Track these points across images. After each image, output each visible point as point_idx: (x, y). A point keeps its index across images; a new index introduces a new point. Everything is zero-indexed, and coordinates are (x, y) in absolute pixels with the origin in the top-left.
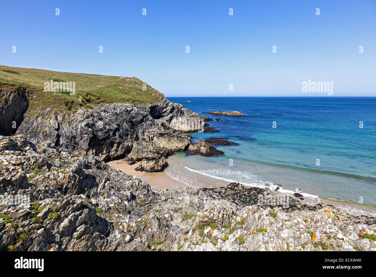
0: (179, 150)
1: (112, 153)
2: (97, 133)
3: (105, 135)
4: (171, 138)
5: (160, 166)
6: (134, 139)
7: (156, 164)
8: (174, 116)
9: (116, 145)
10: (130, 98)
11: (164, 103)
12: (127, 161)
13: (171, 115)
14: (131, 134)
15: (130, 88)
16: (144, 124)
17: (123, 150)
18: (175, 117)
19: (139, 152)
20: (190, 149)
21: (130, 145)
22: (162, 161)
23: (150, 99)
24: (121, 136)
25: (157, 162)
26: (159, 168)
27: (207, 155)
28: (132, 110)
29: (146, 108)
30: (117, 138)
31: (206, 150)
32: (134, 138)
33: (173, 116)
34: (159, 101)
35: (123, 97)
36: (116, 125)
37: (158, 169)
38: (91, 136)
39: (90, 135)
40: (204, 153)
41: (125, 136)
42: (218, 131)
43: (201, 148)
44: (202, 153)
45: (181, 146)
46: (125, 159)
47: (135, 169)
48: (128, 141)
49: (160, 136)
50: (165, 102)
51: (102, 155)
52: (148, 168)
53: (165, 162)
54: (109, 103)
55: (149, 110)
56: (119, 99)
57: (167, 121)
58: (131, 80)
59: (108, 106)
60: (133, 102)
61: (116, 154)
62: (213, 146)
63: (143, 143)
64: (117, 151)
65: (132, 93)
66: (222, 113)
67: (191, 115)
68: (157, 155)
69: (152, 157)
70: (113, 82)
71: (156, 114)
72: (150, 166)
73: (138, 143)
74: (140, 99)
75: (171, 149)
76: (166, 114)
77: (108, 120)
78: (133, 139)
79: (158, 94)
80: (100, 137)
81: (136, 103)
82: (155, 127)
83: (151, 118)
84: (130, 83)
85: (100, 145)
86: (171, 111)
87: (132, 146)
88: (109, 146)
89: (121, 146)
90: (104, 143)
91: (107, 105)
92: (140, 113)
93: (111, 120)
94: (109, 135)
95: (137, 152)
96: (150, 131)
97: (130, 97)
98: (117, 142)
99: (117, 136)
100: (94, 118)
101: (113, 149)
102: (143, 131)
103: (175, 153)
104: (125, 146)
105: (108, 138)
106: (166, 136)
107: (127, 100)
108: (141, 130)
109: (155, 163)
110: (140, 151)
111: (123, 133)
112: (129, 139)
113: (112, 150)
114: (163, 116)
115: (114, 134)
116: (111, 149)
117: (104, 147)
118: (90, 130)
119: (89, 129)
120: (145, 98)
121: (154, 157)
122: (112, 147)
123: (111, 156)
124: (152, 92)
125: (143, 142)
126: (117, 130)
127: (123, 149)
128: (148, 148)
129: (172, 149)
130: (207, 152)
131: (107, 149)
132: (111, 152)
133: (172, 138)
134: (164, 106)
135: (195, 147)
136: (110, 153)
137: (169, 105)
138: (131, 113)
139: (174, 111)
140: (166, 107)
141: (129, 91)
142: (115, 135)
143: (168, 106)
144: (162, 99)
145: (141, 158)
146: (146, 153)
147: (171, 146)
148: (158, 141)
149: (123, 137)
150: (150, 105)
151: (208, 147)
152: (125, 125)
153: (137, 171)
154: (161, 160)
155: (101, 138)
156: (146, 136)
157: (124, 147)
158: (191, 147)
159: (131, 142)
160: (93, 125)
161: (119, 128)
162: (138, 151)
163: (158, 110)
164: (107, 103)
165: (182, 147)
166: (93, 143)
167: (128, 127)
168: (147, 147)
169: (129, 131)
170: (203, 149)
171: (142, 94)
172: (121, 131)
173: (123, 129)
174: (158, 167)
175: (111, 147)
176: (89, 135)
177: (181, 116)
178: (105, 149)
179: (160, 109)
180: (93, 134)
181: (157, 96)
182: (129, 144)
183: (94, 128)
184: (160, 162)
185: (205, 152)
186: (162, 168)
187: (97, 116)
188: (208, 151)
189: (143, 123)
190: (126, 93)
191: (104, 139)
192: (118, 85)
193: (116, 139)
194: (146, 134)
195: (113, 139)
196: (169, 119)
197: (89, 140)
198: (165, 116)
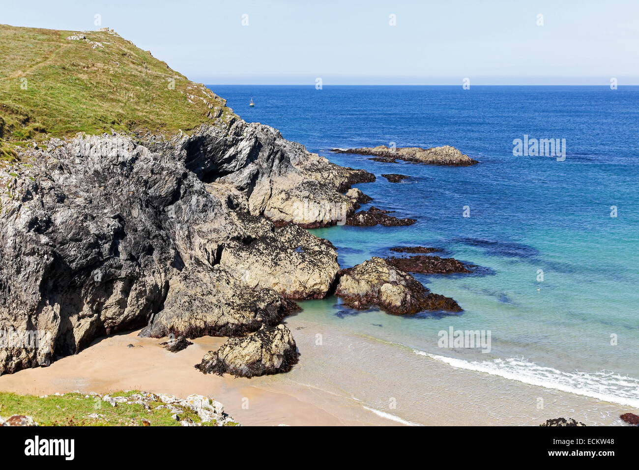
0: (313, 296)
1: (109, 313)
2: (63, 250)
3: (87, 256)
4: (278, 254)
5: (279, 356)
6: (171, 264)
7: (264, 350)
8: (261, 171)
9: (119, 286)
10: (120, 115)
11: (229, 130)
12: (157, 337)
13: (251, 168)
14: (162, 248)
15: (114, 76)
16: (183, 207)
17: (142, 301)
18: (263, 174)
19: (194, 308)
20: (346, 292)
21: (160, 285)
22: (281, 340)
23: (184, 117)
24: (134, 254)
25: (266, 343)
26: (276, 364)
27: (408, 311)
28: (137, 159)
29: (171, 148)
30: (122, 262)
31: (403, 294)
32: (169, 259)
33: (258, 173)
34: (211, 122)
35: (101, 112)
36: (114, 218)
37: (273, 365)
38: (48, 259)
39: (46, 257)
40: (395, 306)
41: (144, 256)
42: (409, 223)
43: (383, 288)
44: (390, 304)
45: (318, 281)
46: (147, 329)
47: (198, 366)
48: (154, 272)
49: (241, 249)
50: (230, 126)
51: (79, 319)
52: (241, 364)
53: (289, 342)
54: (59, 134)
55: (184, 153)
56: (90, 120)
57: (241, 189)
58: (108, 47)
59: (61, 146)
60: (131, 125)
61: (120, 314)
62: (416, 278)
63: (201, 275)
64: (122, 304)
65: (122, 96)
66: (400, 154)
67: (307, 164)
68: (253, 314)
69: (236, 322)
70: (54, 55)
71: (204, 165)
72: (247, 358)
73: (186, 278)
74: (151, 117)
75: (285, 290)
76: (235, 167)
77: (82, 199)
78: (169, 263)
79: (205, 97)
80: (73, 261)
81: (138, 129)
82: (216, 214)
83: (198, 185)
84: (106, 56)
85: (74, 288)
86: (252, 157)
87: (167, 286)
88: (98, 289)
89: (136, 289)
90: (85, 282)
91: (56, 141)
92: (163, 169)
93: (91, 202)
94: (100, 254)
95: (189, 306)
96: (204, 230)
97: (121, 111)
98: (123, 275)
99: (123, 256)
100: (43, 196)
101: (112, 299)
102: (189, 232)
103: (300, 304)
104: (148, 288)
105: (96, 263)
106: (261, 248)
107: (113, 123)
108: (182, 228)
109: (262, 347)
110: (197, 302)
111: (137, 243)
112: (156, 262)
113: (108, 303)
114: (226, 173)
115: (114, 251)
116: (105, 300)
117: (86, 295)
118: (44, 239)
119: (42, 236)
120: (167, 114)
121: (244, 322)
122: (109, 293)
123: (105, 321)
124: (185, 91)
125: (199, 272)
126: (119, 234)
127: (142, 297)
128: (218, 292)
129: (288, 292)
130: (404, 301)
131: (93, 302)
132: (106, 308)
133: (282, 255)
134: (230, 138)
135: (363, 283)
136: (103, 312)
137: (245, 134)
138: (135, 170)
139: (260, 154)
140: (235, 143)
141: (114, 90)
142: (117, 254)
143: (242, 140)
144: (219, 116)
145: (203, 326)
146: (216, 310)
147: (283, 280)
148: (237, 264)
149: (138, 258)
150: (186, 137)
151: (403, 283)
152: (139, 216)
153: (205, 373)
154: (279, 336)
155: (77, 264)
156: (197, 249)
157: (146, 290)
158: (347, 285)
159: (163, 274)
160: (49, 222)
161: (123, 227)
162: (190, 303)
163: (210, 152)
164: (54, 135)
165: (321, 283)
166: (51, 284)
167: (148, 224)
168: (214, 290)
169: (154, 238)
170: (393, 293)
171: (153, 99)
172: (130, 236)
173: (136, 230)
174: (271, 360)
175: (106, 291)
176: (42, 257)
177: (283, 170)
178: (88, 299)
179: (216, 148)
180: (54, 254)
181: (204, 105)
182: (158, 281)
183: (53, 232)
184: (276, 341)
185: (398, 304)
186: (283, 361)
187: (51, 189)
188: (409, 297)
189: (180, 202)
190: (103, 97)
191: (87, 269)
192: (73, 65)
193: (120, 267)
194: (198, 240)
195: (111, 266)
196: (245, 182)
197: (41, 273)
198: (232, 172)
